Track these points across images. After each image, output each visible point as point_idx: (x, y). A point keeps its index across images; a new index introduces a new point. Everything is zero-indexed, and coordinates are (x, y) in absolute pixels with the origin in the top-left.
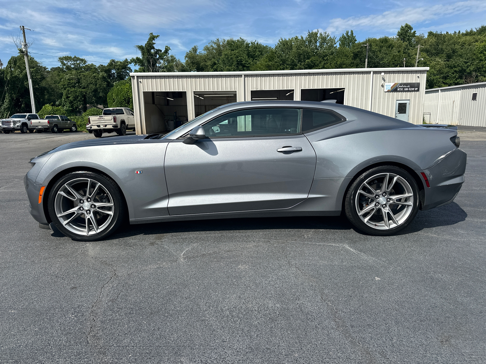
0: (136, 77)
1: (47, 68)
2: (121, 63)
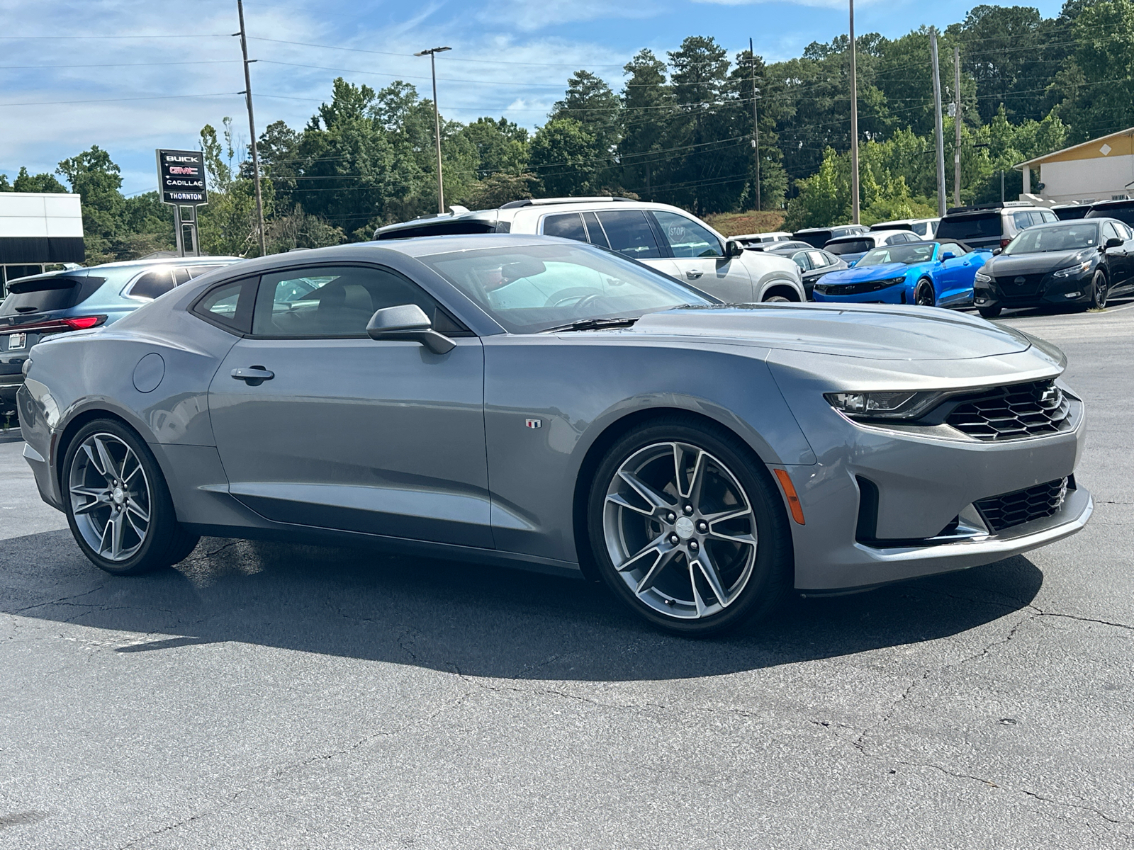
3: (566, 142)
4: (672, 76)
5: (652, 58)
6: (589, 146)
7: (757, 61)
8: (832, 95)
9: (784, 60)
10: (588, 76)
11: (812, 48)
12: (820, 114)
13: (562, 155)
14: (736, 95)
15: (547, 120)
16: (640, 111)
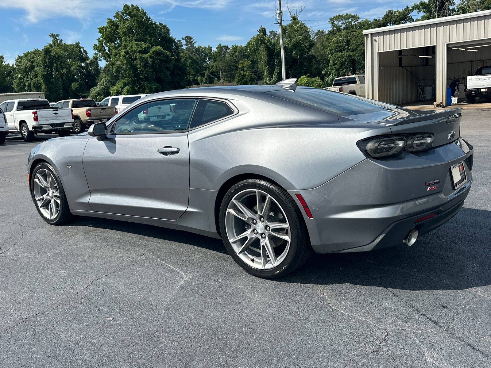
0: (370, 35)
1: (325, 32)
2: (400, 12)
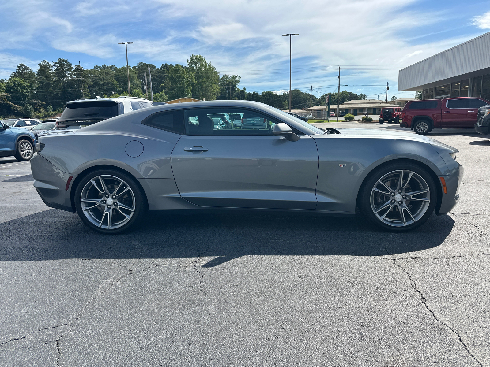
3: (19, 85)
4: (55, 69)
5: (48, 63)
6: (27, 87)
7: (81, 68)
8: (103, 80)
9: (89, 69)
10: (24, 66)
11: (96, 67)
12: (100, 85)
13: (18, 88)
14: (75, 77)
15: (9, 78)
16: (44, 78)
